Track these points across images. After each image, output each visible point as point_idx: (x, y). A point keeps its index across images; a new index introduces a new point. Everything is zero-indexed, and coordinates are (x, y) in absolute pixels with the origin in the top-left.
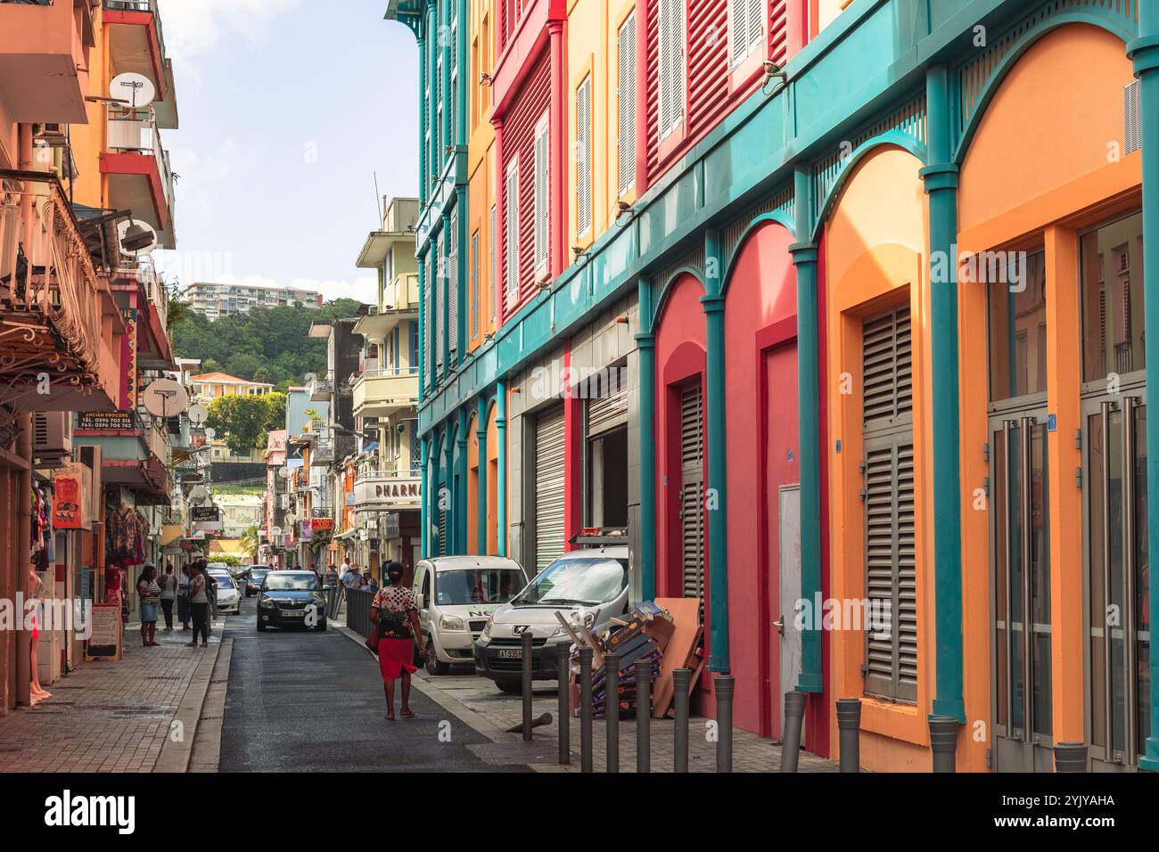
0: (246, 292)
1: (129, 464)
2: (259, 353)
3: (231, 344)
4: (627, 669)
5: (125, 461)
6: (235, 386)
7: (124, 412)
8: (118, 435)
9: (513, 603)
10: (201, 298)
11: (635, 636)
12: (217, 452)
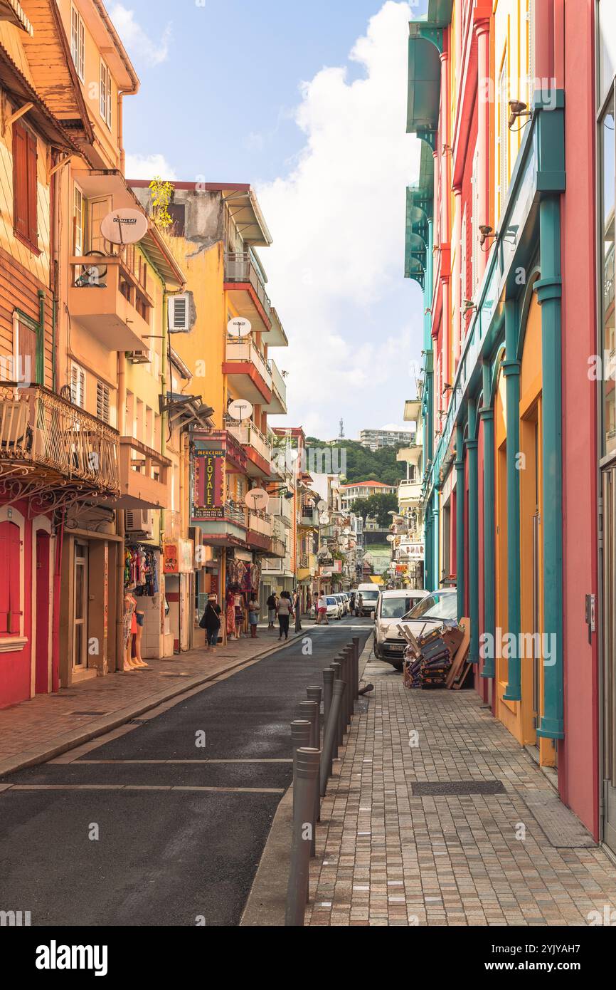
0: (393, 434)
1: (221, 537)
2: (399, 469)
3: (384, 464)
4: (430, 659)
5: (219, 535)
6: (382, 488)
7: (219, 508)
8: (216, 521)
9: (403, 619)
10: (368, 438)
11: (436, 640)
12: (371, 526)
